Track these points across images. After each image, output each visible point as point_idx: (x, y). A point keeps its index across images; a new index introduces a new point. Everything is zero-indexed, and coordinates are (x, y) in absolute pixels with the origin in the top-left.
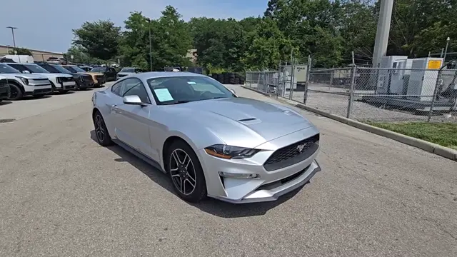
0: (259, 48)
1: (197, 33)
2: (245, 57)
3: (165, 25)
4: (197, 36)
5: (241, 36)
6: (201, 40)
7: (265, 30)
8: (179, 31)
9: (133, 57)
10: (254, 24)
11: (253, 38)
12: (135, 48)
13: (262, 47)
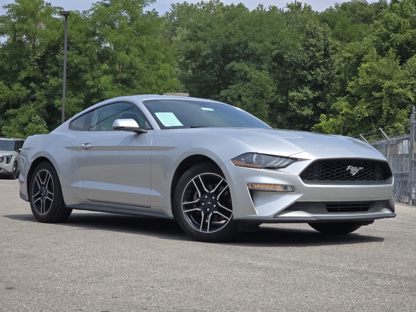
0: (379, 89)
1: (192, 46)
2: (335, 113)
3: (104, 23)
4: (192, 55)
5: (326, 55)
6: (202, 67)
7: (399, 38)
8: (144, 40)
9: (10, 111)
10: (367, 19)
11: (360, 59)
12: (16, 86)
13: (387, 83)
